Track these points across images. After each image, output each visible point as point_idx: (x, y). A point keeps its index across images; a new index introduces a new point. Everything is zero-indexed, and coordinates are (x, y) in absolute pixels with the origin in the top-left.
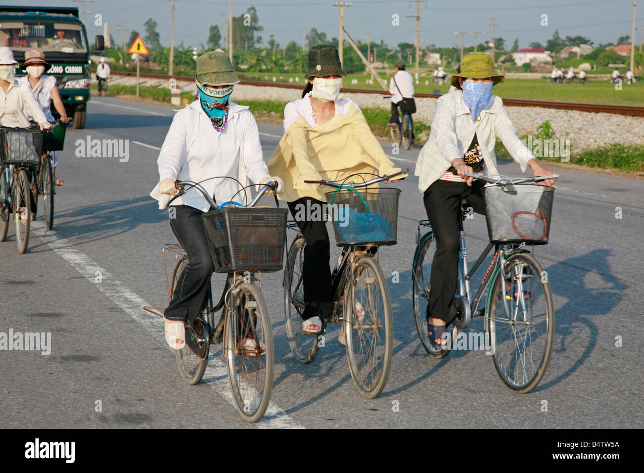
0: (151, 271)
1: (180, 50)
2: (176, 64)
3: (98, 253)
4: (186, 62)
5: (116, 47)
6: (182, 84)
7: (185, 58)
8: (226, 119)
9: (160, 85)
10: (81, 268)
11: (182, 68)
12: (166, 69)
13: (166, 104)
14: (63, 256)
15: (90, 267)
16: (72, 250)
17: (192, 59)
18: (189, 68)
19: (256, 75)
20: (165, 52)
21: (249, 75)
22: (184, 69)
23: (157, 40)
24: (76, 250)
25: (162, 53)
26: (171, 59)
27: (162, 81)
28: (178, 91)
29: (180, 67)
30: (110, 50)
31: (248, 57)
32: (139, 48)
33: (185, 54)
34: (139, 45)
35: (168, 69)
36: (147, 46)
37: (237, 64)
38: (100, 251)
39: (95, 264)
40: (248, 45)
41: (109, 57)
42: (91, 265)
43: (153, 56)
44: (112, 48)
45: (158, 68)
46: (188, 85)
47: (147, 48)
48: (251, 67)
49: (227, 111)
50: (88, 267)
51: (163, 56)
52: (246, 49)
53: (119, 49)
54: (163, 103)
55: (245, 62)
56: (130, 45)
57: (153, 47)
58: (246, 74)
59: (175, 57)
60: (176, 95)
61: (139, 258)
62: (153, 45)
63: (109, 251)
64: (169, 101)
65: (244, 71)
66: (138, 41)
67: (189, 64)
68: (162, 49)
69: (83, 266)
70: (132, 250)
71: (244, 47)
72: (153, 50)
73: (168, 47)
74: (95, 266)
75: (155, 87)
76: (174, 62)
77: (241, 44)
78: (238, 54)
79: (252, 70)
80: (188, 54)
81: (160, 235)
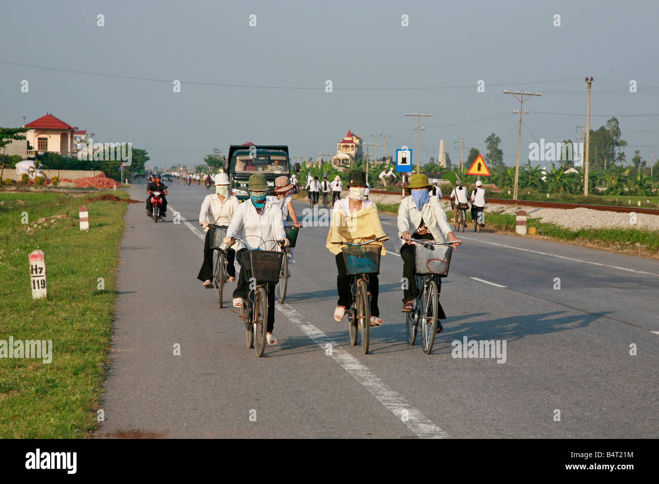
0: (494, 432)
1: (526, 169)
2: (522, 186)
3: (433, 408)
4: (533, 184)
5: (452, 167)
6: (528, 209)
7: (532, 179)
8: (264, 208)
9: (502, 212)
10: (414, 427)
11: (529, 191)
12: (509, 192)
13: (510, 233)
14: (394, 411)
15: (423, 425)
16: (403, 405)
17: (540, 180)
18: (537, 191)
19: (617, 198)
20: (509, 172)
21: (608, 199)
22: (532, 192)
23: (501, 158)
24: (408, 405)
25: (504, 174)
26: (517, 180)
27: (505, 206)
28: (524, 218)
29: (525, 189)
30: (446, 171)
31: (607, 177)
32: (479, 169)
33: (532, 175)
34: (479, 165)
35: (512, 192)
36: (488, 165)
37: (594, 185)
38: (435, 407)
39: (430, 421)
40: (608, 163)
41: (444, 179)
42: (425, 423)
43: (495, 177)
44: (448, 169)
45: (500, 191)
46: (535, 211)
47: (488, 169)
48: (611, 189)
49: (265, 204)
50: (421, 425)
51: (507, 178)
52: (605, 168)
53: (456, 170)
54: (506, 232)
55: (604, 183)
56: (469, 165)
57: (495, 167)
58: (605, 198)
59: (521, 178)
60: (521, 223)
61: (481, 416)
62: (495, 164)
63: (445, 407)
64: (514, 230)
65: (602, 194)
66: (479, 160)
67: (536, 186)
68: (506, 168)
69: (416, 424)
70: (471, 406)
71: (603, 167)
72: (495, 170)
73: (513, 166)
74: (429, 424)
75: (498, 214)
76: (519, 184)
77: (599, 162)
78: (595, 173)
79: (612, 192)
80: (535, 174)
81: (503, 389)
